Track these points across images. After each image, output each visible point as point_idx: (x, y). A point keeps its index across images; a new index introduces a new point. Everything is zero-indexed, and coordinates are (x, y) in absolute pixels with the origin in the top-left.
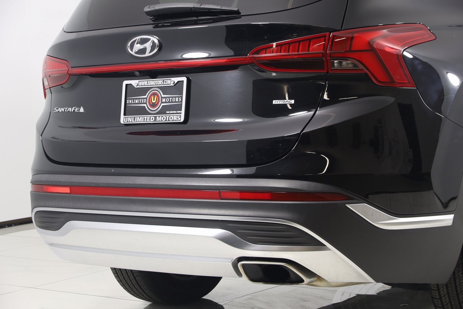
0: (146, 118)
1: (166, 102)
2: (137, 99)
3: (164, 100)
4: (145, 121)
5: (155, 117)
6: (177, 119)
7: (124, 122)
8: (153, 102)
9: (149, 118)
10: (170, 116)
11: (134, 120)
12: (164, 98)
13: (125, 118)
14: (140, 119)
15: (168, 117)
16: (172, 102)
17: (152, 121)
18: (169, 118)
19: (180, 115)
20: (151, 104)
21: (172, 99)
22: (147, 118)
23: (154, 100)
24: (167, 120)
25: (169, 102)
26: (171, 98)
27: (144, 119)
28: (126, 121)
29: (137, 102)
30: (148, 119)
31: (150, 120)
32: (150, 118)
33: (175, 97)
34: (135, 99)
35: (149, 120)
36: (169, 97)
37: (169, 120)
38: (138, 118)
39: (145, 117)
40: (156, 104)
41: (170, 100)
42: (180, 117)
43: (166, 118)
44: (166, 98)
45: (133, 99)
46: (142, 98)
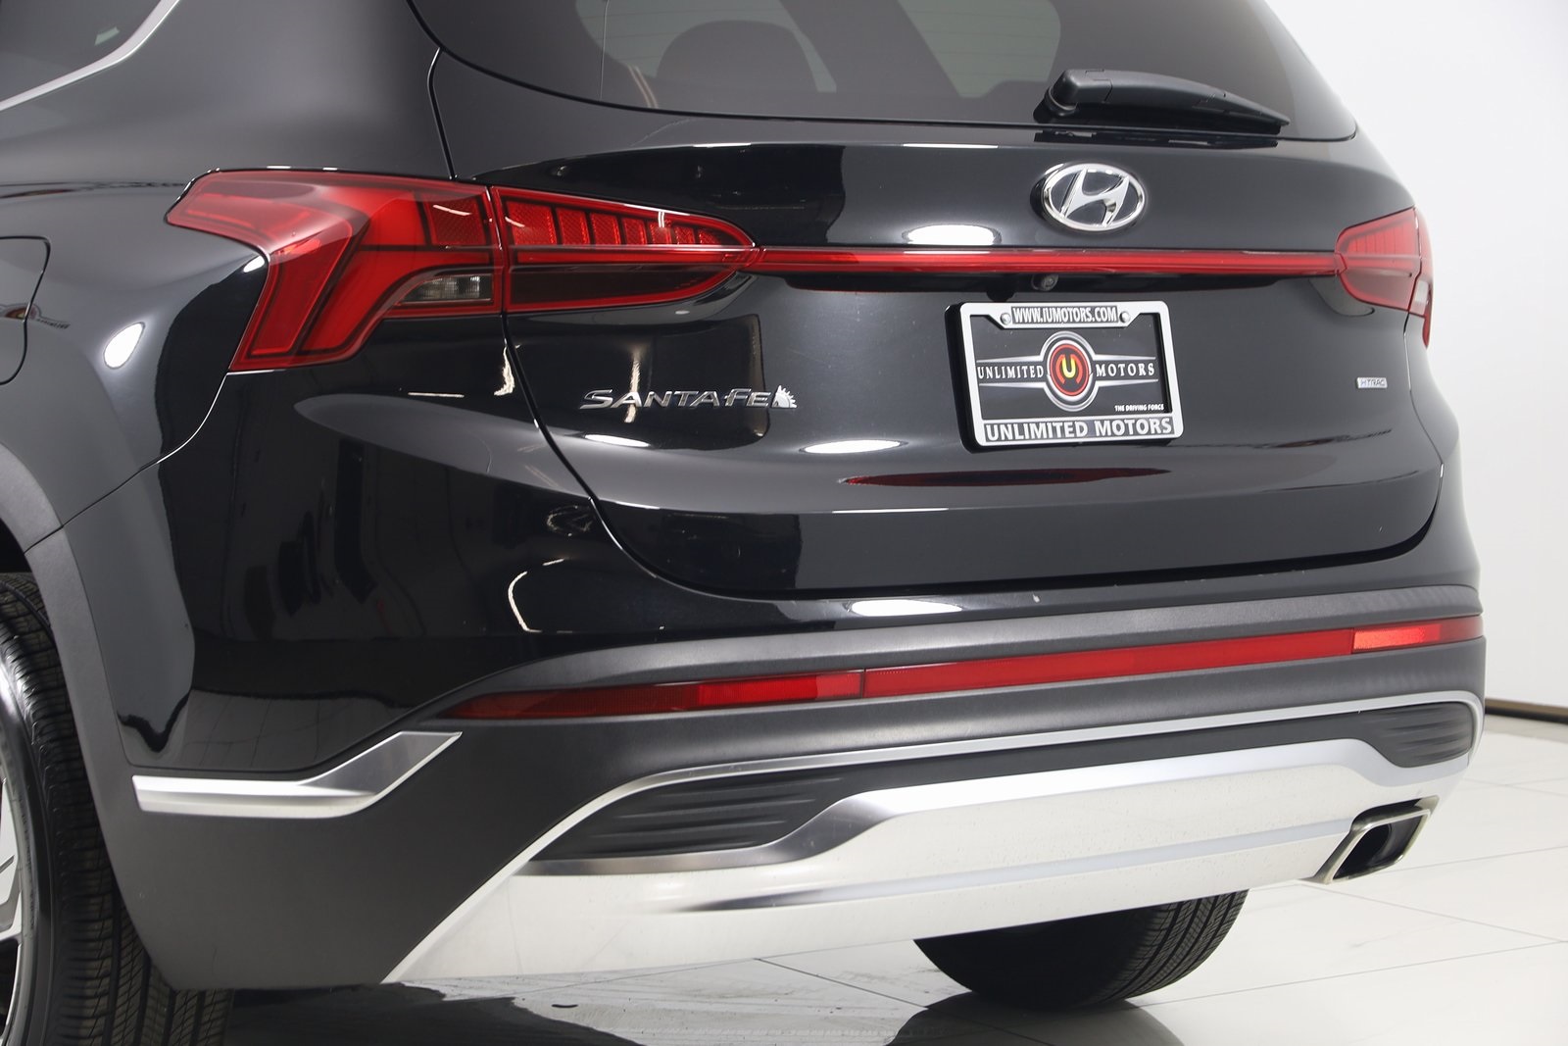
0: (1058, 426)
1: (1108, 378)
2: (1011, 365)
3: (1100, 371)
4: (1059, 434)
5: (1091, 425)
6: (1162, 428)
7: (988, 440)
8: (1070, 375)
9: (1069, 427)
10: (1136, 420)
11: (1022, 432)
12: (1100, 363)
13: (989, 427)
14: (1038, 431)
15: (1130, 423)
16: (1126, 376)
17: (1082, 437)
18: (1134, 425)
19: (1171, 418)
20: (1063, 381)
21: (1125, 369)
22: (1062, 428)
23: (1070, 370)
24: (1131, 432)
25: (1118, 377)
26: (1122, 366)
27: (1054, 429)
28: (993, 435)
29: (1011, 373)
30: (1067, 430)
31: (1074, 432)
32: (1074, 426)
33: (1136, 363)
34: (1006, 364)
35: (1070, 432)
36: (1116, 363)
37: (1136, 433)
38: (1033, 426)
39: (1057, 422)
40: (1078, 381)
41: (1119, 370)
42: (1171, 422)
43: (1126, 426)
44: (1107, 363)
45: (1000, 365)
46: (1028, 364)
